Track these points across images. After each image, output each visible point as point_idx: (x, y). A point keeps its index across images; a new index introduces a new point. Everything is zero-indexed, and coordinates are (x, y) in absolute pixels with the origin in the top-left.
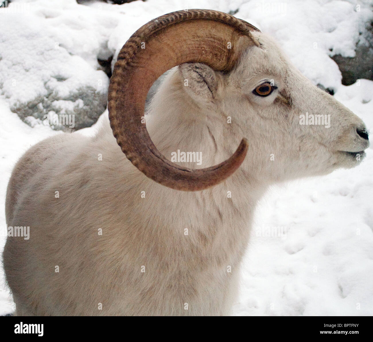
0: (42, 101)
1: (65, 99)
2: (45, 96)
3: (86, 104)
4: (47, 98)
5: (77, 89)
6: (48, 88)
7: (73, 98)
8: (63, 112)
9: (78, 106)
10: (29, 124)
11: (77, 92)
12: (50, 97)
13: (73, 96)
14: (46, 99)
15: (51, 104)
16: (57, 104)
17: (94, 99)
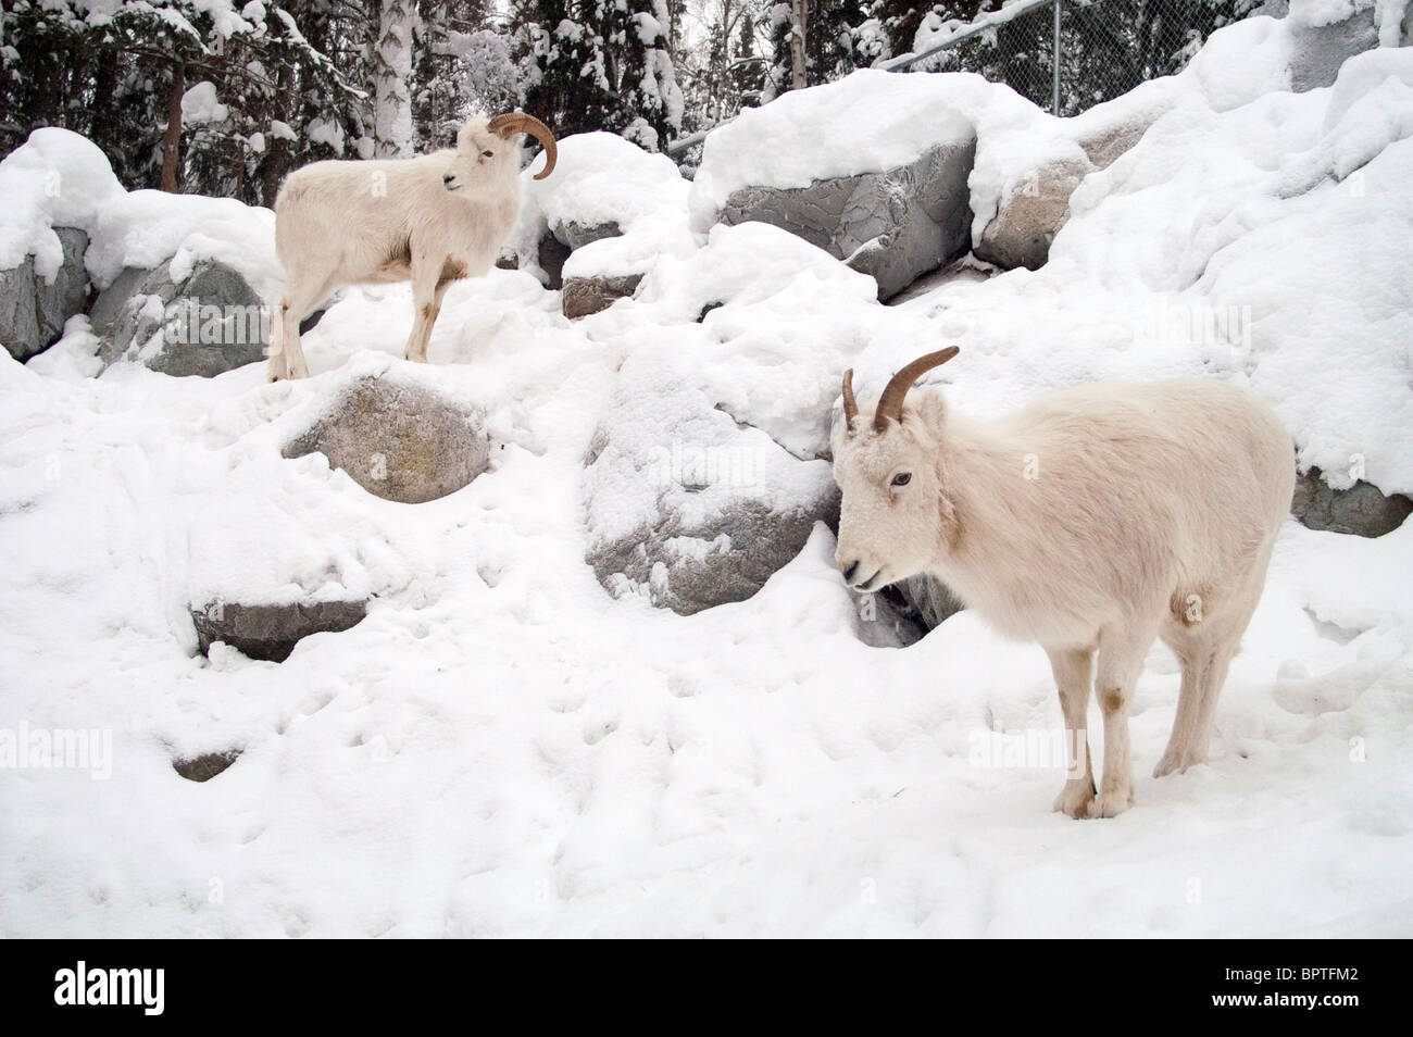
0: (646, 539)
1: (691, 535)
2: (653, 527)
3: (736, 546)
4: (657, 531)
5: (722, 511)
6: (660, 509)
7: (709, 532)
8: (681, 564)
9: (717, 550)
10: (610, 590)
11: (720, 515)
12: (662, 530)
13: (709, 527)
14: (654, 534)
15: (662, 546)
16: (672, 544)
17: (758, 533)
